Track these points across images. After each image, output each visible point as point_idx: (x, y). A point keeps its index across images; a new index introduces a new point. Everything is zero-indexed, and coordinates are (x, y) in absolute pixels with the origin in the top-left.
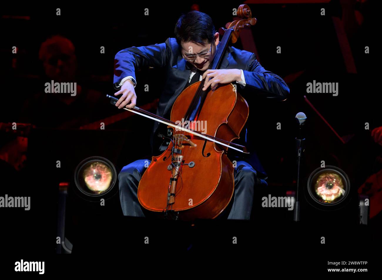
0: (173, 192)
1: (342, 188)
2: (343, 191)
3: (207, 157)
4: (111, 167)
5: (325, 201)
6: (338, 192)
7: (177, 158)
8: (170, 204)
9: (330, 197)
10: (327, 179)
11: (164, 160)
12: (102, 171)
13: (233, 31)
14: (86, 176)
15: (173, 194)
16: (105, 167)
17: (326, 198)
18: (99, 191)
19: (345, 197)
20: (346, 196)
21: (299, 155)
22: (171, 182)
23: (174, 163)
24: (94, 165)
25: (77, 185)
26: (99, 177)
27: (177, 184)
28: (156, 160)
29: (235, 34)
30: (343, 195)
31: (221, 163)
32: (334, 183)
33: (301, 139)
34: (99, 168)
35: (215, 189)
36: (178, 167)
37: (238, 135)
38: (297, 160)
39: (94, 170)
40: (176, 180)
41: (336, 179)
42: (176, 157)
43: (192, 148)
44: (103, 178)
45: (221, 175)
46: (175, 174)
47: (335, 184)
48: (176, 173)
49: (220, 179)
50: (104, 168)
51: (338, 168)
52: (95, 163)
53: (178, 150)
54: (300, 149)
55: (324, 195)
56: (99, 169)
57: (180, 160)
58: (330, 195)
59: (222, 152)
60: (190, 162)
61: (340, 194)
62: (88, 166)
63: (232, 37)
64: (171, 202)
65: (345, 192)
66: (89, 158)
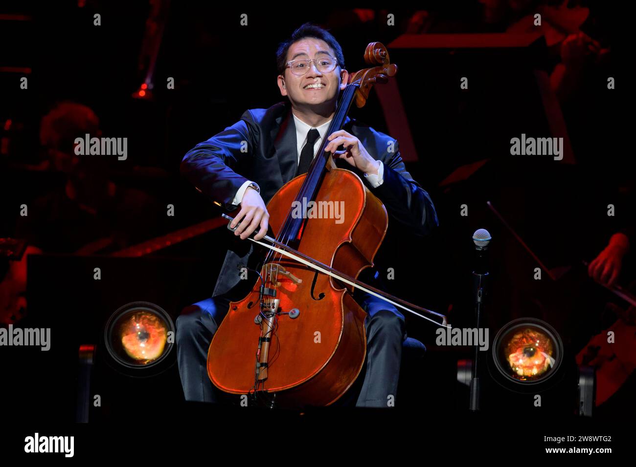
0: (265, 360)
1: (549, 355)
2: (551, 360)
3: (319, 299)
4: (165, 320)
5: (521, 377)
6: (544, 362)
7: (269, 304)
8: (261, 381)
9: (530, 370)
10: (524, 340)
11: (249, 307)
12: (151, 326)
13: (357, 88)
14: (124, 334)
15: (265, 363)
16: (156, 320)
17: (524, 372)
18: (145, 360)
19: (555, 371)
20: (557, 368)
21: (479, 300)
22: (261, 345)
23: (265, 312)
24: (138, 317)
25: (109, 350)
26: (145, 336)
27: (271, 346)
28: (236, 307)
29: (362, 93)
30: (552, 366)
31: (343, 309)
32: (536, 347)
34: (145, 321)
35: (334, 353)
36: (271, 319)
38: (476, 309)
39: (138, 325)
40: (269, 340)
41: (540, 340)
42: (267, 301)
43: (293, 286)
44: (152, 339)
46: (266, 330)
47: (538, 349)
48: (269, 329)
49: (341, 336)
50: (154, 321)
51: (542, 322)
52: (139, 313)
53: (270, 290)
54: (480, 291)
55: (520, 367)
56: (146, 324)
57: (273, 307)
58: (531, 367)
59: (344, 290)
60: (291, 309)
61: (546, 365)
62: (127, 318)
63: (356, 97)
64: (262, 378)
65: (556, 362)
66: (129, 304)
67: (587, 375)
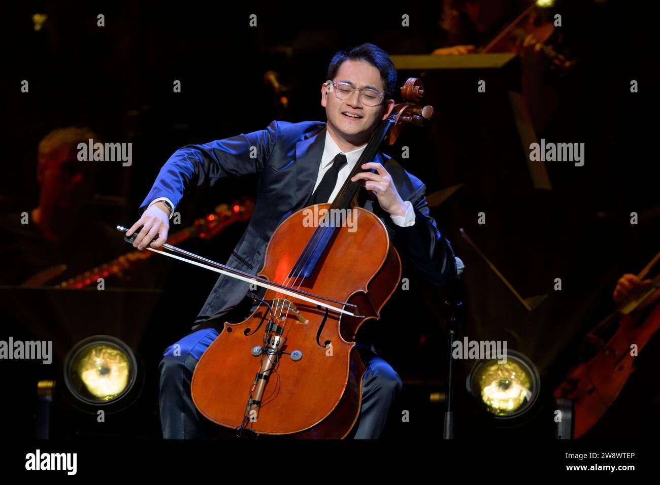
1: (527, 388)
2: (528, 394)
4: (126, 353)
5: (496, 410)
6: (520, 395)
9: (506, 404)
10: (500, 372)
12: (112, 361)
14: (84, 370)
16: (117, 354)
17: (499, 406)
18: (106, 397)
19: (531, 405)
20: (533, 401)
21: (452, 330)
24: (98, 351)
25: (69, 386)
26: (105, 371)
30: (528, 399)
32: (512, 379)
34: (106, 355)
38: (449, 340)
39: (98, 359)
41: (516, 372)
44: (113, 374)
50: (116, 355)
51: (518, 353)
52: (100, 347)
55: (495, 400)
56: (107, 358)
58: (506, 401)
61: (522, 398)
62: (87, 353)
65: (532, 395)
66: (89, 338)
67: (563, 408)
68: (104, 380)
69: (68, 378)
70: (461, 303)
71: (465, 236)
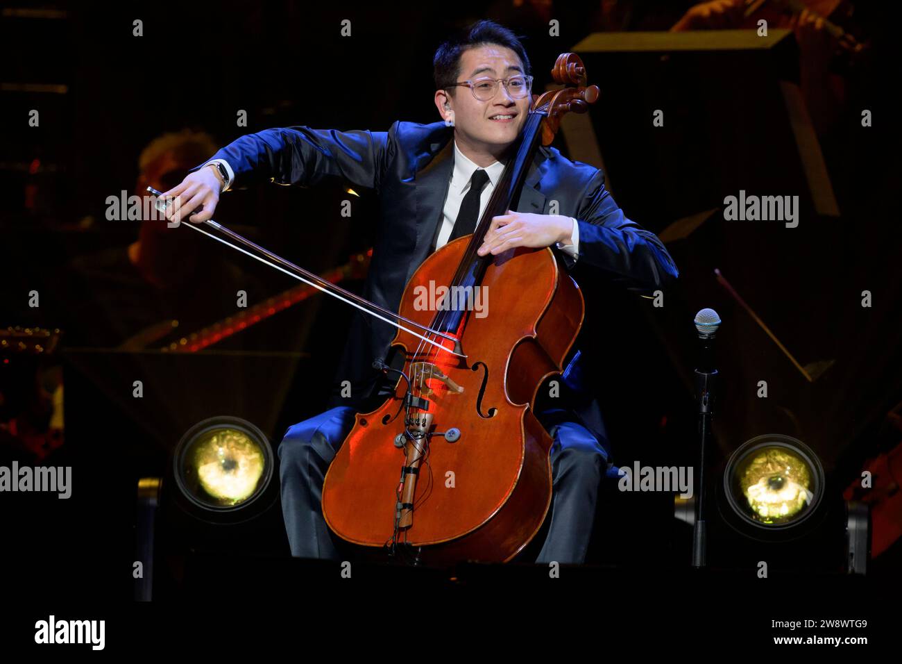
0: (408, 500)
1: (806, 487)
2: (807, 495)
3: (488, 417)
4: (260, 442)
5: (764, 519)
6: (797, 497)
7: (419, 419)
8: (401, 529)
9: (778, 509)
10: (769, 466)
11: (384, 422)
12: (239, 451)
13: (544, 117)
14: (201, 463)
15: (410, 504)
16: (246, 442)
17: (769, 512)
18: (233, 500)
19: (813, 510)
20: (815, 506)
21: (704, 409)
22: (405, 477)
23: (412, 431)
24: (220, 437)
25: (180, 485)
26: (230, 465)
27: (418, 481)
28: (366, 422)
29: (549, 125)
30: (809, 503)
31: (523, 433)
32: (786, 476)
33: (709, 371)
34: (232, 444)
36: (420, 441)
37: (559, 364)
38: (700, 422)
39: (221, 449)
40: (416, 471)
41: (792, 466)
42: (415, 416)
43: (451, 395)
44: (241, 469)
45: (522, 462)
46: (412, 456)
47: (788, 478)
48: (416, 455)
50: (244, 445)
51: (796, 440)
52: (222, 433)
53: (420, 399)
54: (705, 396)
55: (763, 504)
56: (233, 447)
57: (424, 425)
58: (778, 505)
59: (525, 407)
60: (449, 429)
61: (800, 503)
62: (206, 440)
63: (542, 128)
64: (404, 525)
65: (814, 497)
66: (208, 420)
67: (858, 516)
68: (228, 477)
69: (180, 475)
70: (717, 372)
71: (721, 279)
